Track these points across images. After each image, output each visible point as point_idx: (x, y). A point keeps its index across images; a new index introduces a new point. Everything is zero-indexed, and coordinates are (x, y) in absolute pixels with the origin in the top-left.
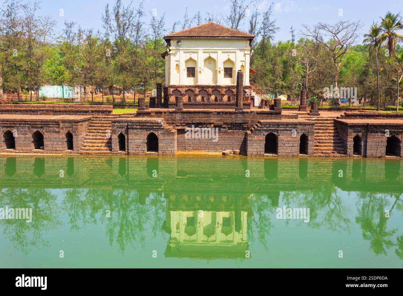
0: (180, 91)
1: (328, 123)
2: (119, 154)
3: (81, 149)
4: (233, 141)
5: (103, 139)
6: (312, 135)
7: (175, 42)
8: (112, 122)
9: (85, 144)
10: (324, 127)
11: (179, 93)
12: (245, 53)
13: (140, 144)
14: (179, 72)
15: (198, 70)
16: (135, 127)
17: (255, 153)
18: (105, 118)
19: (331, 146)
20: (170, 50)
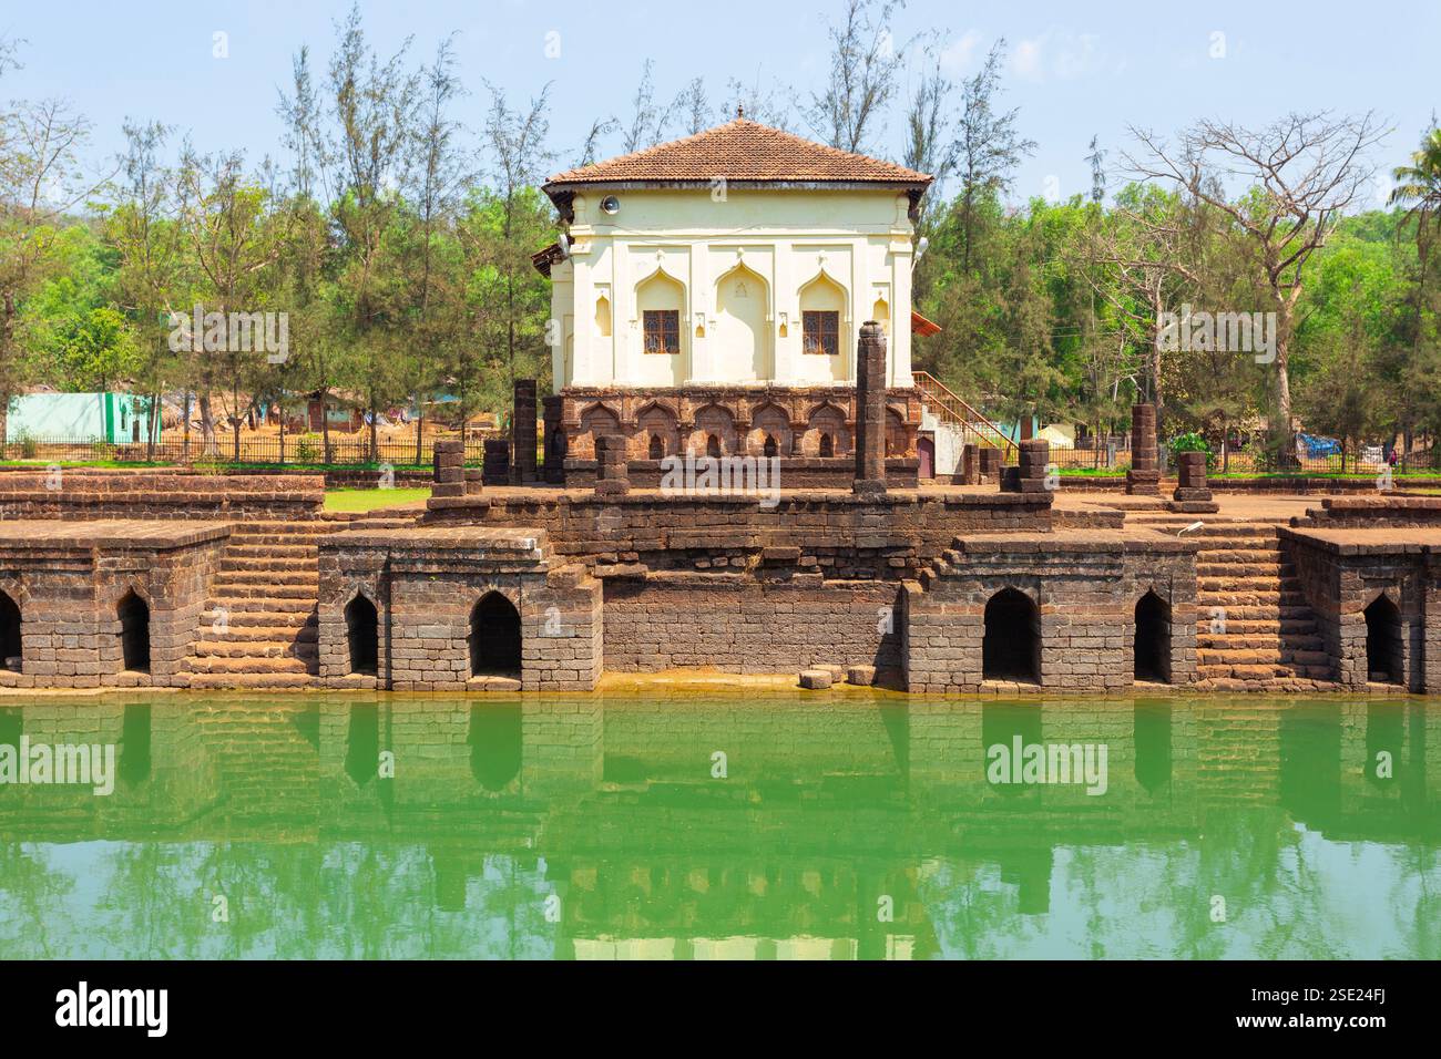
0: (613, 414)
1: (1253, 546)
2: (348, 686)
3: (185, 667)
4: (845, 628)
5: (282, 624)
6: (1186, 598)
7: (595, 204)
8: (322, 548)
9: (203, 646)
10: (1238, 561)
11: (612, 422)
12: (891, 250)
13: (440, 644)
14: (609, 330)
15: (689, 321)
16: (419, 567)
17: (940, 678)
18: (290, 530)
19: (1270, 645)
20: (571, 240)
